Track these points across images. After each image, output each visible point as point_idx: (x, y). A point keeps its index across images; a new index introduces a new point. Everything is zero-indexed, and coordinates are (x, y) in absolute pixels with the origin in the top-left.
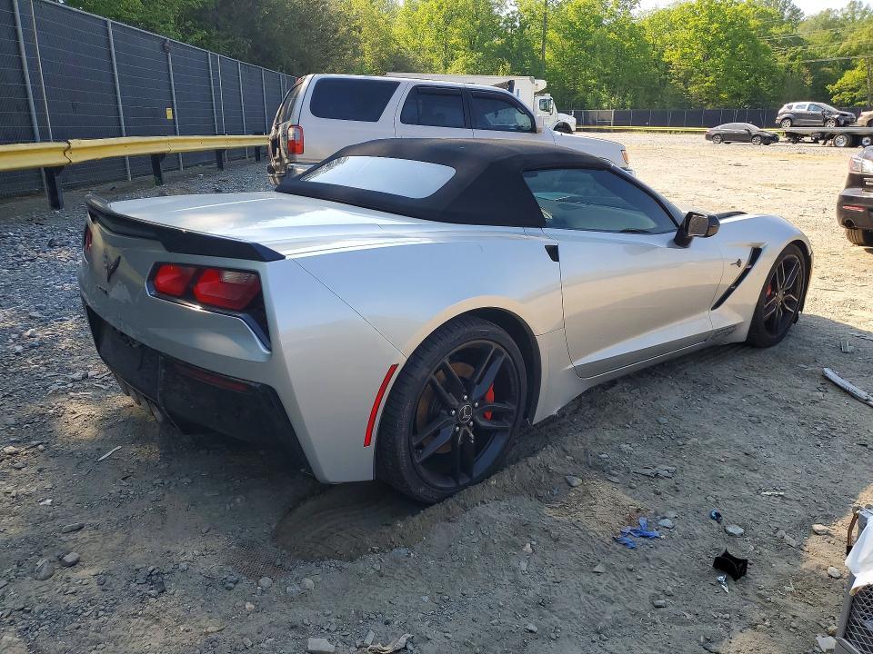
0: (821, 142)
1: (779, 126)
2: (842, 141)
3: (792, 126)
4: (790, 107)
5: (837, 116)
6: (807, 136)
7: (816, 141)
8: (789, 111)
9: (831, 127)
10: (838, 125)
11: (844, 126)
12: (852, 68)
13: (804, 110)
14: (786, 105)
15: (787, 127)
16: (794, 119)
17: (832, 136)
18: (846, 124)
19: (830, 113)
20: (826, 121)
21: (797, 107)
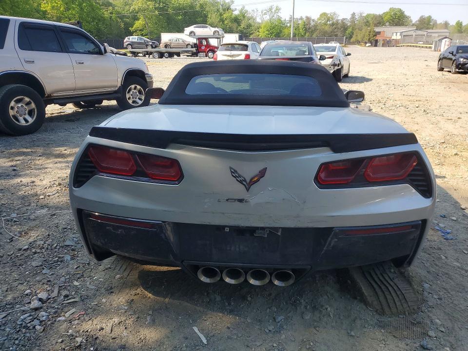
0: (147, 56)
1: (126, 48)
2: (156, 55)
3: (132, 48)
4: (129, 39)
5: (151, 43)
6: (140, 53)
7: (145, 56)
8: (128, 40)
9: (149, 49)
10: (152, 48)
11: (155, 48)
12: (138, 19)
13: (136, 40)
14: (127, 38)
15: (130, 49)
16: (132, 44)
17: (151, 53)
18: (156, 47)
19: (148, 42)
20: (147, 45)
21: (132, 39)
